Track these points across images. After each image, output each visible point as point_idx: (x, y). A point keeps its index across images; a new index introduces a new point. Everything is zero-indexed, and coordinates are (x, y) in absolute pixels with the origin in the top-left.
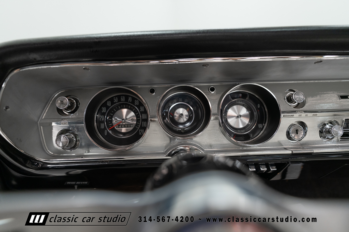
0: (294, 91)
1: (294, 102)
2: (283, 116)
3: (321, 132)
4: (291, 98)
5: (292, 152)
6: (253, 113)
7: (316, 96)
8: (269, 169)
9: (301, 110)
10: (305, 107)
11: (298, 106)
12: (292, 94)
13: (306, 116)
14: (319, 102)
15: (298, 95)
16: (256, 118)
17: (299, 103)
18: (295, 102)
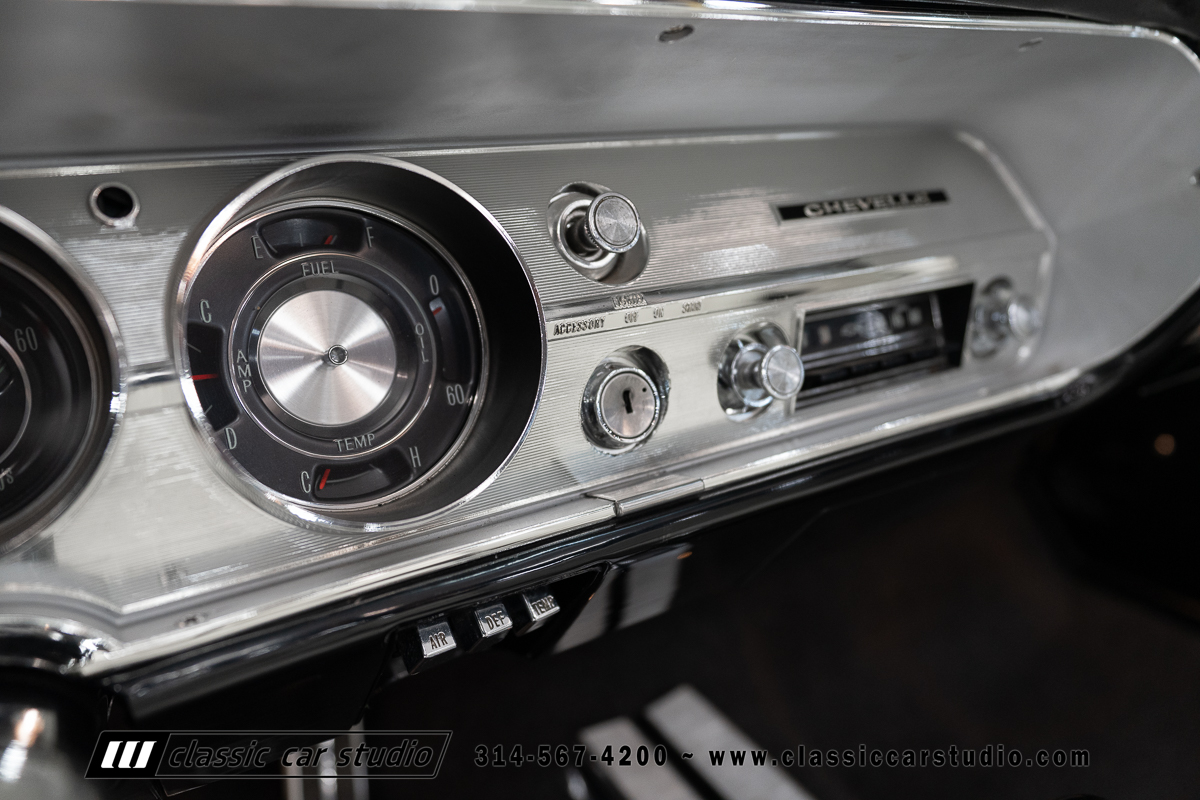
0: (593, 194)
1: (600, 252)
2: (553, 330)
3: (724, 383)
4: (581, 230)
5: (616, 509)
6: (411, 328)
7: (690, 213)
8: (520, 616)
9: (634, 292)
10: (648, 271)
11: (622, 271)
12: (585, 209)
13: (658, 319)
14: (702, 240)
15: (610, 210)
16: (429, 355)
17: (620, 257)
18: (605, 253)
